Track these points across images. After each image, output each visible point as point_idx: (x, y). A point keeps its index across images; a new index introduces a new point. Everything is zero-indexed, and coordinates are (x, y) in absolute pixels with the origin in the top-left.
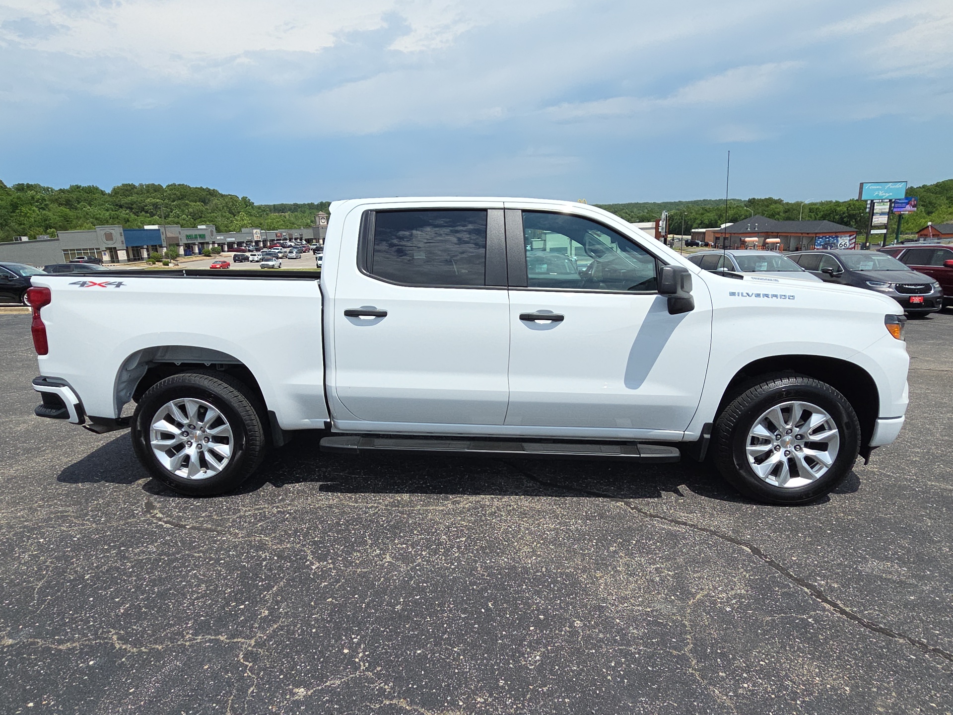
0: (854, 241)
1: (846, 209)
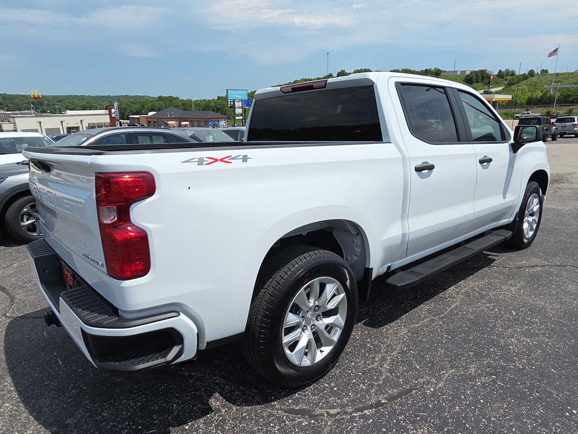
0: (227, 123)
1: (214, 105)
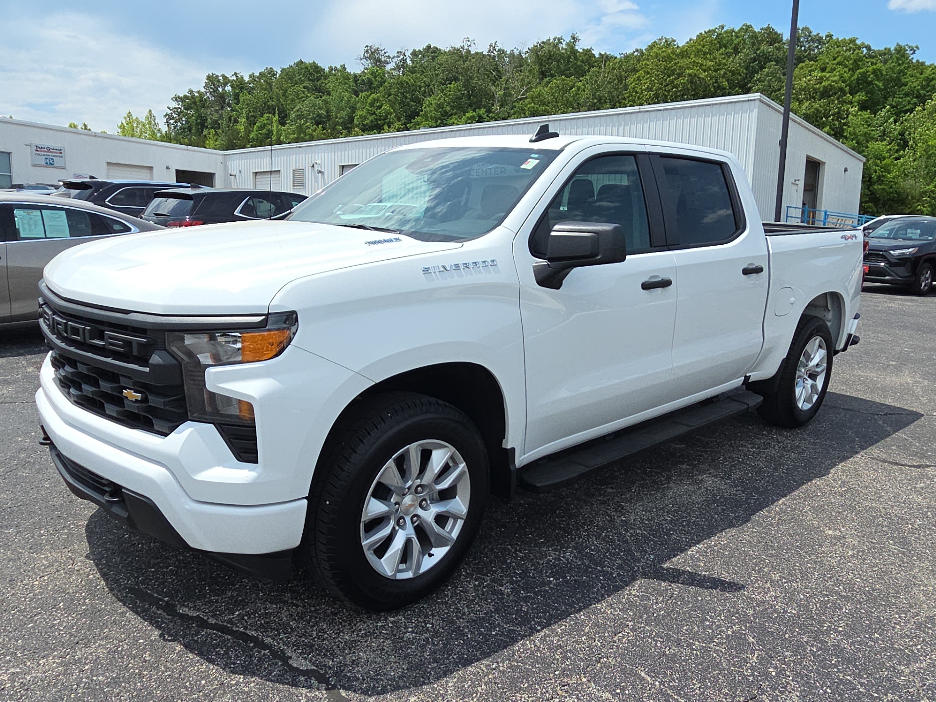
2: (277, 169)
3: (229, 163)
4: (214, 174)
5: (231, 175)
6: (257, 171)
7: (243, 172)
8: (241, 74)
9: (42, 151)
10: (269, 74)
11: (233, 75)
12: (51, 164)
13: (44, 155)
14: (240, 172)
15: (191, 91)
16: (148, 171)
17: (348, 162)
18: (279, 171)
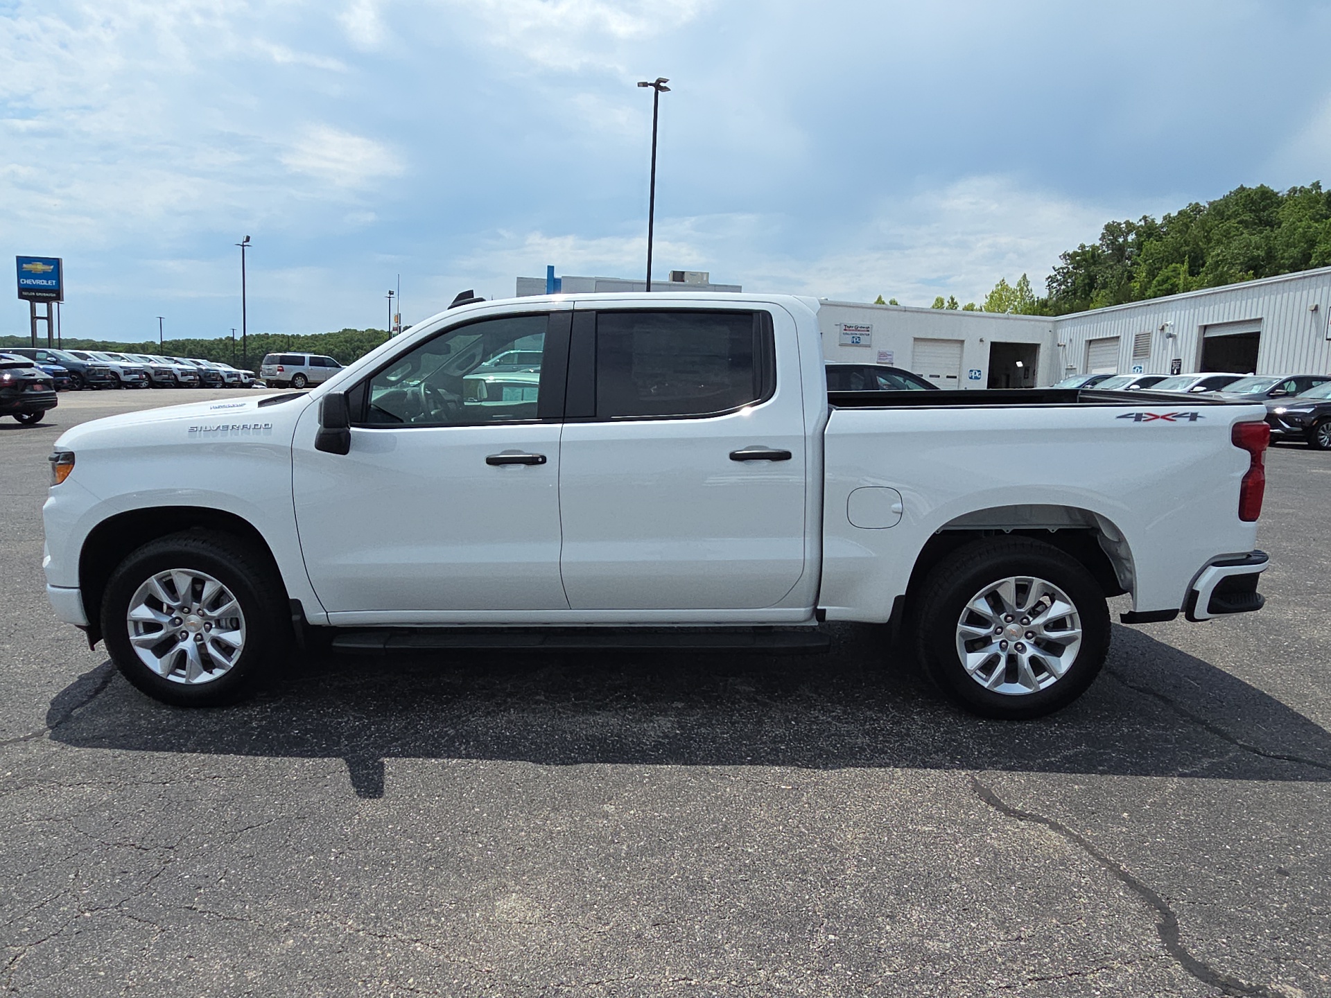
2: (1115, 335)
3: (1059, 332)
4: (1039, 345)
5: (1059, 345)
6: (1091, 339)
7: (1074, 342)
8: (1153, 217)
9: (850, 330)
10: (1192, 211)
11: (1140, 220)
12: (857, 342)
13: (852, 334)
14: (1071, 340)
15: (1083, 247)
16: (959, 345)
17: (1213, 321)
18: (1118, 337)
